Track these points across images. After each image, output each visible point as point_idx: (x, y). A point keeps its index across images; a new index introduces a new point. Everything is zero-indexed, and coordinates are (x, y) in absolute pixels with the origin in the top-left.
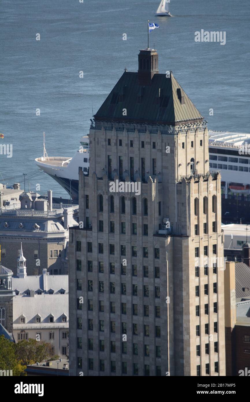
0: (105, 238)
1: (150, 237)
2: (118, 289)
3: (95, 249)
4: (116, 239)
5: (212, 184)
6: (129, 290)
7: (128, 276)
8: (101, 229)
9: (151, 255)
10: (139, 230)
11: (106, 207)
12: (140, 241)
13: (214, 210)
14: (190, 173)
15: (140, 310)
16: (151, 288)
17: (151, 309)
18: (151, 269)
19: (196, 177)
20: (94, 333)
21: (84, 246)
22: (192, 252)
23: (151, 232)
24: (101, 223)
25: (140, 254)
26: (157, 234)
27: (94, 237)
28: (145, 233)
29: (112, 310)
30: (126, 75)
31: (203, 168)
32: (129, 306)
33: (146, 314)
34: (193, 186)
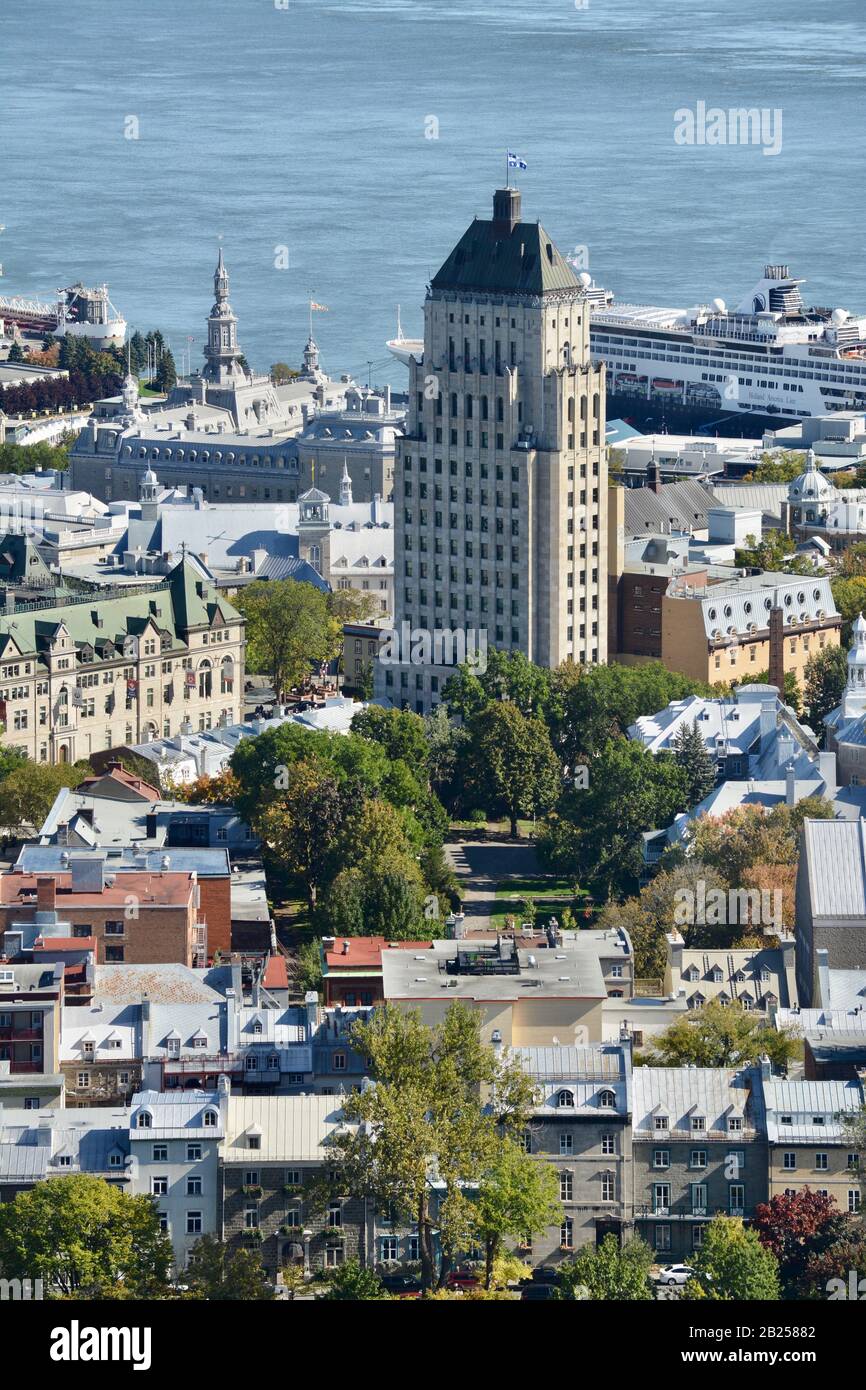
0: (444, 452)
1: (506, 452)
2: (461, 523)
3: (431, 468)
4: (460, 454)
5: (593, 377)
6: (476, 524)
7: (475, 505)
8: (438, 440)
9: (507, 477)
10: (491, 442)
11: (446, 410)
12: (491, 457)
13: (596, 414)
14: (562, 362)
15: (492, 552)
16: (507, 523)
17: (507, 550)
18: (507, 496)
19: (572, 369)
20: (429, 582)
21: (415, 463)
22: (564, 473)
23: (507, 444)
24: (439, 432)
25: (492, 474)
26: (515, 448)
27: (429, 450)
28: (500, 445)
29: (453, 552)
30: (477, 225)
31: (582, 356)
32: (476, 546)
33: (499, 556)
34: (567, 381)
